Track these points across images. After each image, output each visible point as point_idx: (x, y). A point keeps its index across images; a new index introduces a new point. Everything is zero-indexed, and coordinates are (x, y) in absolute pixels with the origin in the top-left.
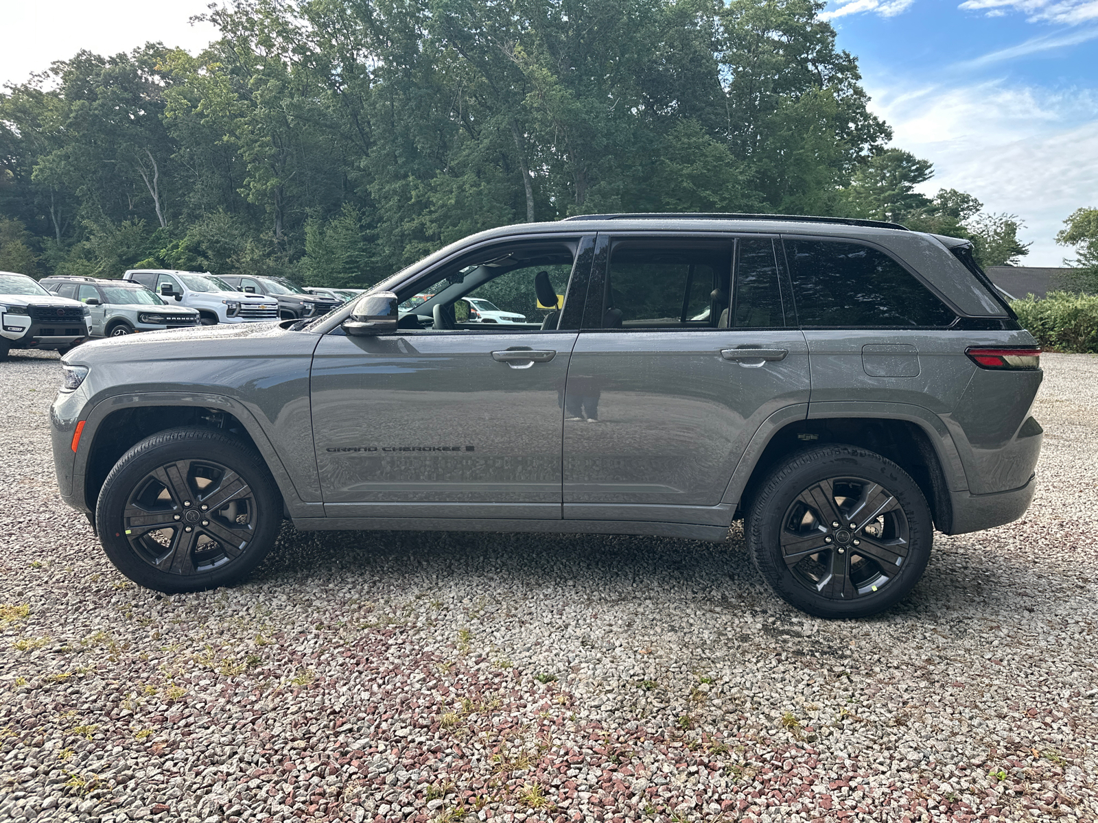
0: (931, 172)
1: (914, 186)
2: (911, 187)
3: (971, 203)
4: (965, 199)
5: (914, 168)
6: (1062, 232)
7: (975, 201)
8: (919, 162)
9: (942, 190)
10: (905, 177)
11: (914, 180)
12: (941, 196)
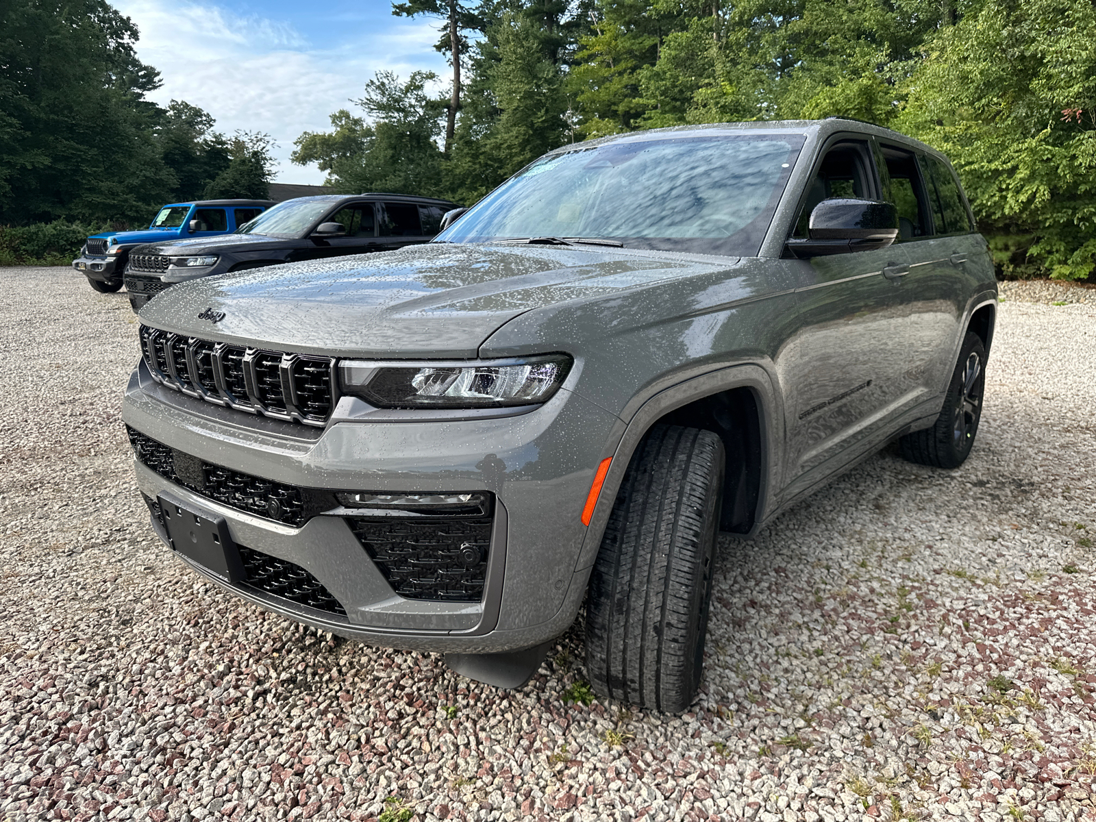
0: (160, 81)
1: (144, 93)
2: (142, 95)
3: (204, 118)
4: (198, 113)
5: (142, 73)
6: (295, 153)
7: (208, 115)
8: (145, 68)
9: (173, 101)
10: (134, 82)
11: (144, 87)
12: (173, 108)
